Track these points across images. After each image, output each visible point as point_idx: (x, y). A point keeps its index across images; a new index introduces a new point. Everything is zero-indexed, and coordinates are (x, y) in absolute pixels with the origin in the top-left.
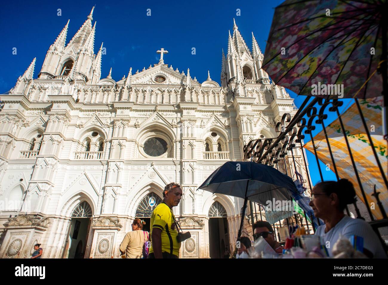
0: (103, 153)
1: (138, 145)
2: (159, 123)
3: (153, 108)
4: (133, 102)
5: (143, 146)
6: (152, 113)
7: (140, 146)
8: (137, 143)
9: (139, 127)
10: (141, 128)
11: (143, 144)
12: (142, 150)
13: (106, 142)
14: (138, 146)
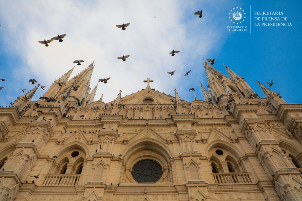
0: (80, 176)
1: (125, 167)
2: (151, 139)
3: (143, 123)
4: (121, 116)
5: (131, 170)
6: (142, 128)
7: (128, 170)
8: (124, 165)
9: (128, 144)
10: (130, 146)
11: (131, 168)
12: (129, 175)
13: (86, 161)
14: (125, 170)
